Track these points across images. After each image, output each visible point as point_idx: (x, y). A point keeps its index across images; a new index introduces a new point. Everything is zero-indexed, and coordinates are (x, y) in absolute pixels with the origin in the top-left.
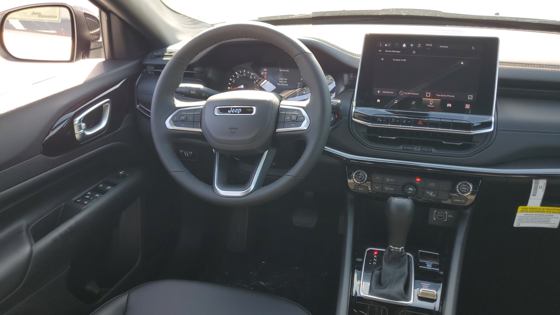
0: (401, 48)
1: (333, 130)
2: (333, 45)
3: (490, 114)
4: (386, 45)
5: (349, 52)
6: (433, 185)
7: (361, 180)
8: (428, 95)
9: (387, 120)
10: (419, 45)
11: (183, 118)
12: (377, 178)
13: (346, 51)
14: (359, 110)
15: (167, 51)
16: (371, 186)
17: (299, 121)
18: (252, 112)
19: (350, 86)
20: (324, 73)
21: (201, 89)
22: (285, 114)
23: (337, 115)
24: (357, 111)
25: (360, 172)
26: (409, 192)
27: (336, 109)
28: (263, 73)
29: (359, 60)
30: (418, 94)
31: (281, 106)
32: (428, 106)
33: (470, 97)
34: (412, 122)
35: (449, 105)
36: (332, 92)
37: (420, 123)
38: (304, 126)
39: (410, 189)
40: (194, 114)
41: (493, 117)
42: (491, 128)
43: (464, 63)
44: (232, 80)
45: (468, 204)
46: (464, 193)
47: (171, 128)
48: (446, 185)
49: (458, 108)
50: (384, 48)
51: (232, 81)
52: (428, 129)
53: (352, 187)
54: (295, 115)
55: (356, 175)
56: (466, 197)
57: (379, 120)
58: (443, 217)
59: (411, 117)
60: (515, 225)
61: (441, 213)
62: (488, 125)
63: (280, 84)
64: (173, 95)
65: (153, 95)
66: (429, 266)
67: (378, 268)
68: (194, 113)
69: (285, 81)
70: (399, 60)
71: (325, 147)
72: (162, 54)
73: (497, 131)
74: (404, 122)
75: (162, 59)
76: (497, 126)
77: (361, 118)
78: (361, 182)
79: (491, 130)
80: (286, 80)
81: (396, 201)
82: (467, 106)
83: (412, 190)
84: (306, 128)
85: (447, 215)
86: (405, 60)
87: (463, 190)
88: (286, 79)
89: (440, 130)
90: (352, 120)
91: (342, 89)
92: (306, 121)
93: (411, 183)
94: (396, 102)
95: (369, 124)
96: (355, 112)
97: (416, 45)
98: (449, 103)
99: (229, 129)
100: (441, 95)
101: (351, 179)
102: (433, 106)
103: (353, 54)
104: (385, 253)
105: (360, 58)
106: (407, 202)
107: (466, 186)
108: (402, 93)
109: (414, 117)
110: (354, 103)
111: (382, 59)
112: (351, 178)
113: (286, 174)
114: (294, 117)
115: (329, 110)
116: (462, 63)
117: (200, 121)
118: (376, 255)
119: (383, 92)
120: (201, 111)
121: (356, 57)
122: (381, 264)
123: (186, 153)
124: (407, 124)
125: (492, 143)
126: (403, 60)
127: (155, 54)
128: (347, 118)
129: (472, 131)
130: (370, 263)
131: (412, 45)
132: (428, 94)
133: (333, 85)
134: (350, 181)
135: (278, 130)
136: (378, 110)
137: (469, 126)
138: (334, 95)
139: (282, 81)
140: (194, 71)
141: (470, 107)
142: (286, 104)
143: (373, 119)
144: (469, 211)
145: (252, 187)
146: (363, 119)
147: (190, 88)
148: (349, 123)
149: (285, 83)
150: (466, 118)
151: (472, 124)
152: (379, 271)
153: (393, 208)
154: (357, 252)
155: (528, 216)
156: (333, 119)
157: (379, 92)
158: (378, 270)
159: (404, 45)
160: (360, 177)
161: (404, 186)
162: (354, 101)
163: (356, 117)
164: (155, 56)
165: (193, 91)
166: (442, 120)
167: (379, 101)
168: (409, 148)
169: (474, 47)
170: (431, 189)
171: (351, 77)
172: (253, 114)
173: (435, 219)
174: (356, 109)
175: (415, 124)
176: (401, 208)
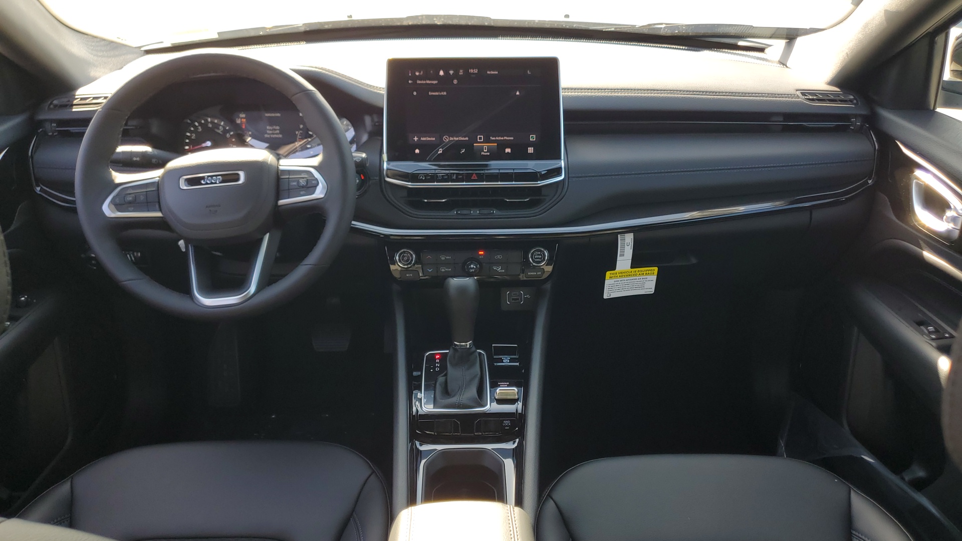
0: (437, 77)
1: (360, 196)
2: (343, 76)
3: (558, 157)
4: (417, 74)
5: (368, 85)
6: (500, 257)
7: (408, 262)
8: (480, 139)
9: (433, 178)
10: (461, 72)
11: (130, 198)
12: (428, 257)
13: (363, 84)
14: (393, 166)
15: (76, 97)
16: (422, 269)
17: (311, 186)
18: (238, 179)
19: (377, 133)
20: (337, 115)
21: (148, 153)
22: (289, 178)
23: (363, 175)
24: (390, 167)
25: (404, 252)
26: (472, 270)
27: (361, 167)
28: (240, 120)
29: (383, 95)
30: (467, 139)
31: (281, 168)
32: (482, 153)
33: (533, 138)
34: (464, 177)
35: (508, 150)
36: (352, 142)
37: (474, 177)
38: (319, 193)
39: (472, 266)
40: (147, 191)
41: (563, 162)
42: (561, 176)
43: (520, 92)
44: (191, 134)
45: (545, 276)
46: (539, 262)
47: (113, 215)
48: (515, 256)
49: (520, 154)
50: (415, 78)
51: (191, 136)
52: (484, 184)
53: (397, 275)
54: (303, 178)
55: (399, 257)
56: (542, 267)
57: (421, 177)
58: (518, 299)
59: (462, 170)
60: (605, 297)
61: (515, 294)
62: (557, 172)
63: (268, 136)
64: (108, 166)
65: (75, 169)
66: (506, 361)
67: (443, 374)
68: (145, 190)
69: (275, 130)
70: (437, 94)
71: (353, 222)
72: (69, 101)
73: (569, 178)
74: (454, 177)
75: (71, 110)
76: (568, 173)
77: (398, 177)
78: (407, 265)
79: (562, 177)
80: (277, 130)
81: (455, 282)
82: (531, 150)
83: (475, 267)
84: (322, 196)
85: (524, 295)
86: (445, 93)
87: (537, 258)
88: (278, 128)
89: (500, 184)
90: (385, 181)
91: (365, 138)
92: (320, 185)
93: (472, 258)
94: (441, 152)
95: (409, 185)
96: (388, 169)
97: (457, 72)
98: (508, 147)
99: (207, 207)
100: (497, 138)
101: (395, 265)
102: (488, 154)
103: (374, 87)
104: (449, 355)
105: (384, 92)
106: (468, 282)
107: (539, 253)
108: (446, 139)
109: (467, 170)
110: (385, 156)
111: (415, 93)
112: (394, 263)
113: (302, 264)
114: (303, 182)
115: (352, 170)
116: (518, 93)
117: (157, 200)
118: (438, 359)
119: (422, 139)
120: (156, 187)
121: (378, 91)
122: (446, 368)
123: (130, 257)
124: (457, 180)
125: (564, 196)
126: (442, 93)
127: (55, 102)
128: (378, 178)
129: (539, 182)
130: (432, 370)
131: (451, 72)
132: (480, 137)
133: (350, 134)
134: (392, 267)
135: (282, 202)
136: (417, 165)
137: (534, 176)
138: (354, 147)
139: (274, 132)
140: (129, 126)
141: (534, 151)
142: (287, 164)
143: (413, 177)
144: (548, 286)
145: (253, 289)
146: (399, 178)
147: (132, 154)
148: (381, 185)
149: (276, 134)
150: (531, 165)
151: (539, 172)
152: (444, 378)
153: (452, 292)
154: (413, 363)
155: (618, 282)
156: (358, 181)
157: (416, 139)
158: (443, 376)
159: (442, 73)
160: (406, 258)
161: (465, 264)
162: (383, 153)
163: (390, 175)
164: (56, 106)
165: (136, 157)
166: (501, 171)
167: (417, 151)
168: (465, 212)
169: (530, 72)
170: (498, 263)
171: (376, 119)
172: (240, 182)
173: (509, 303)
174: (388, 164)
175: (468, 178)
176: (462, 290)
